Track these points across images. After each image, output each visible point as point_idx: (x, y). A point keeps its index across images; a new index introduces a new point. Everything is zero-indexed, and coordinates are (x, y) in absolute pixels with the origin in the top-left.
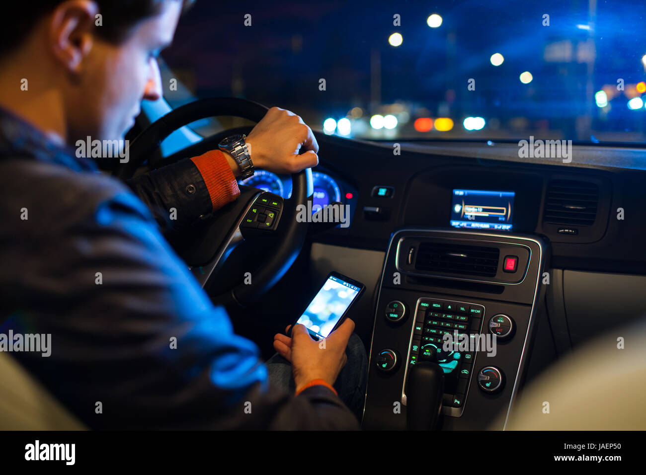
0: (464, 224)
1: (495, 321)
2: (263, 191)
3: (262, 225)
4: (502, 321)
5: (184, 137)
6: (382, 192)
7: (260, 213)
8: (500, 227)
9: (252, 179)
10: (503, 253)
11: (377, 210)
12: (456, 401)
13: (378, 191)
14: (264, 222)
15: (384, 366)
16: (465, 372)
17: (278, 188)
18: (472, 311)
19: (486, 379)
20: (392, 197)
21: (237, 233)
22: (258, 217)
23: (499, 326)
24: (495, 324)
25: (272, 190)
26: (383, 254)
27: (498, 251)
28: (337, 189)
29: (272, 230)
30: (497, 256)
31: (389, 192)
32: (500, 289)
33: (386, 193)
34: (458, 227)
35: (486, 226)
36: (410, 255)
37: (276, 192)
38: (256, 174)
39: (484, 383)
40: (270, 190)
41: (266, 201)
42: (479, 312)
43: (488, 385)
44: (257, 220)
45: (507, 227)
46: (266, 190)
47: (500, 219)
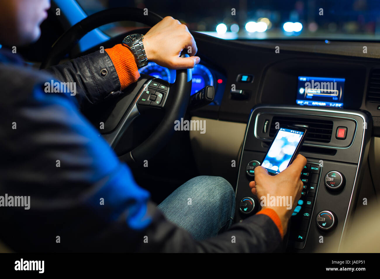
0: (307, 103)
1: (330, 176)
2: (155, 77)
3: (154, 103)
4: (335, 176)
5: (96, 37)
6: (245, 78)
7: (152, 94)
8: (334, 105)
9: (147, 69)
10: (336, 124)
11: (241, 92)
12: (300, 237)
13: (241, 78)
14: (155, 101)
15: (245, 210)
16: (307, 214)
17: (166, 75)
18: (312, 168)
19: (322, 220)
20: (252, 82)
21: (134, 109)
22: (151, 96)
23: (333, 180)
24: (330, 178)
25: (162, 77)
26: (245, 125)
27: (332, 123)
28: (210, 76)
29: (161, 107)
30: (331, 127)
31: (250, 78)
32: (333, 152)
33: (247, 79)
34: (302, 105)
35: (323, 104)
36: (265, 126)
37: (165, 78)
38: (150, 64)
39: (321, 223)
40: (160, 76)
41: (156, 85)
42: (317, 169)
43: (324, 225)
44: (150, 99)
45: (340, 105)
46: (157, 77)
47: (334, 98)
